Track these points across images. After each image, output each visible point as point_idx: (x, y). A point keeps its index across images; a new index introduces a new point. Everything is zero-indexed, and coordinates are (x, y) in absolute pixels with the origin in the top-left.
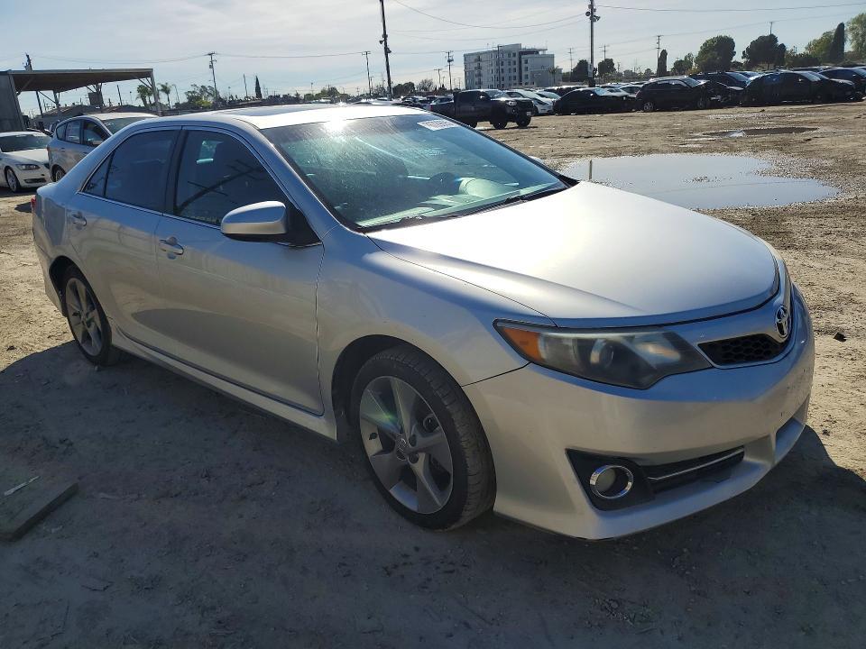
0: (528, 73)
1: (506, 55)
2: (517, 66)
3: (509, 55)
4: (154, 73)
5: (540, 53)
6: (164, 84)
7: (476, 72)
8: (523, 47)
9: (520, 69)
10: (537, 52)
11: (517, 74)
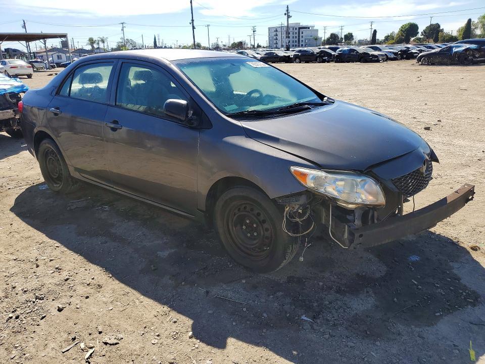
0: (303, 39)
1: (291, 29)
2: (297, 35)
3: (293, 29)
4: (68, 36)
5: (310, 28)
6: (101, 37)
7: (275, 38)
8: (301, 24)
9: (299, 37)
10: (309, 28)
11: (297, 39)
